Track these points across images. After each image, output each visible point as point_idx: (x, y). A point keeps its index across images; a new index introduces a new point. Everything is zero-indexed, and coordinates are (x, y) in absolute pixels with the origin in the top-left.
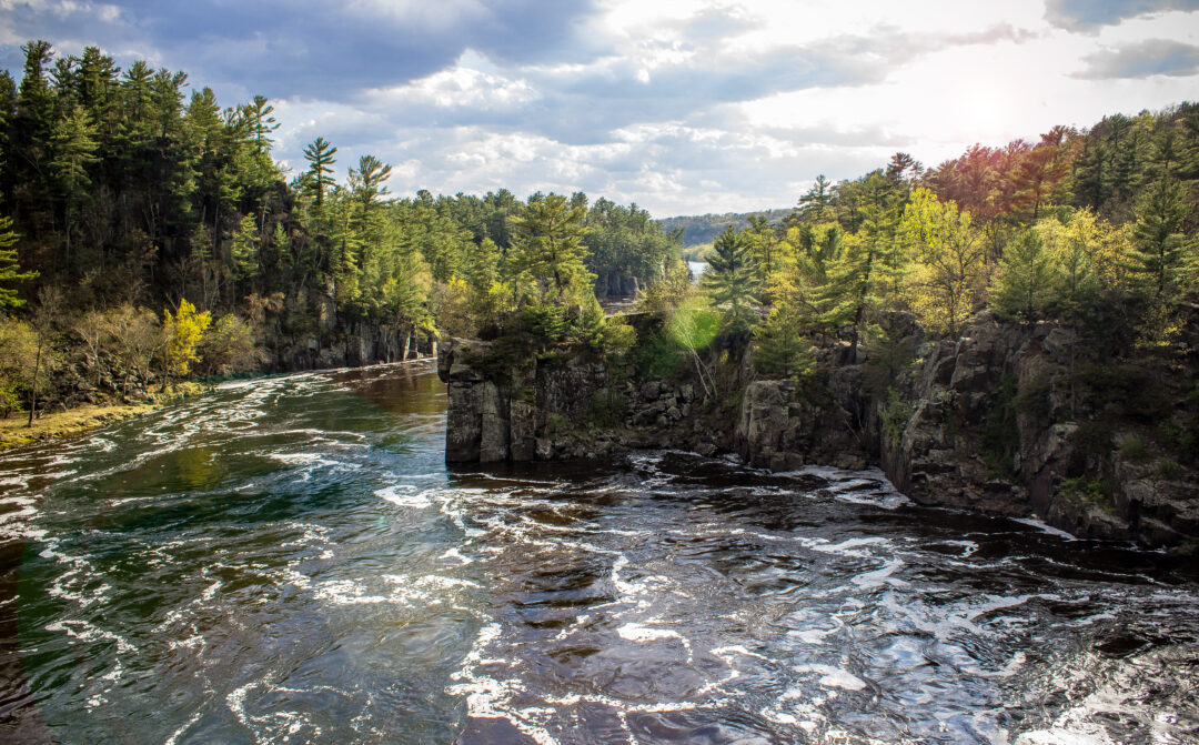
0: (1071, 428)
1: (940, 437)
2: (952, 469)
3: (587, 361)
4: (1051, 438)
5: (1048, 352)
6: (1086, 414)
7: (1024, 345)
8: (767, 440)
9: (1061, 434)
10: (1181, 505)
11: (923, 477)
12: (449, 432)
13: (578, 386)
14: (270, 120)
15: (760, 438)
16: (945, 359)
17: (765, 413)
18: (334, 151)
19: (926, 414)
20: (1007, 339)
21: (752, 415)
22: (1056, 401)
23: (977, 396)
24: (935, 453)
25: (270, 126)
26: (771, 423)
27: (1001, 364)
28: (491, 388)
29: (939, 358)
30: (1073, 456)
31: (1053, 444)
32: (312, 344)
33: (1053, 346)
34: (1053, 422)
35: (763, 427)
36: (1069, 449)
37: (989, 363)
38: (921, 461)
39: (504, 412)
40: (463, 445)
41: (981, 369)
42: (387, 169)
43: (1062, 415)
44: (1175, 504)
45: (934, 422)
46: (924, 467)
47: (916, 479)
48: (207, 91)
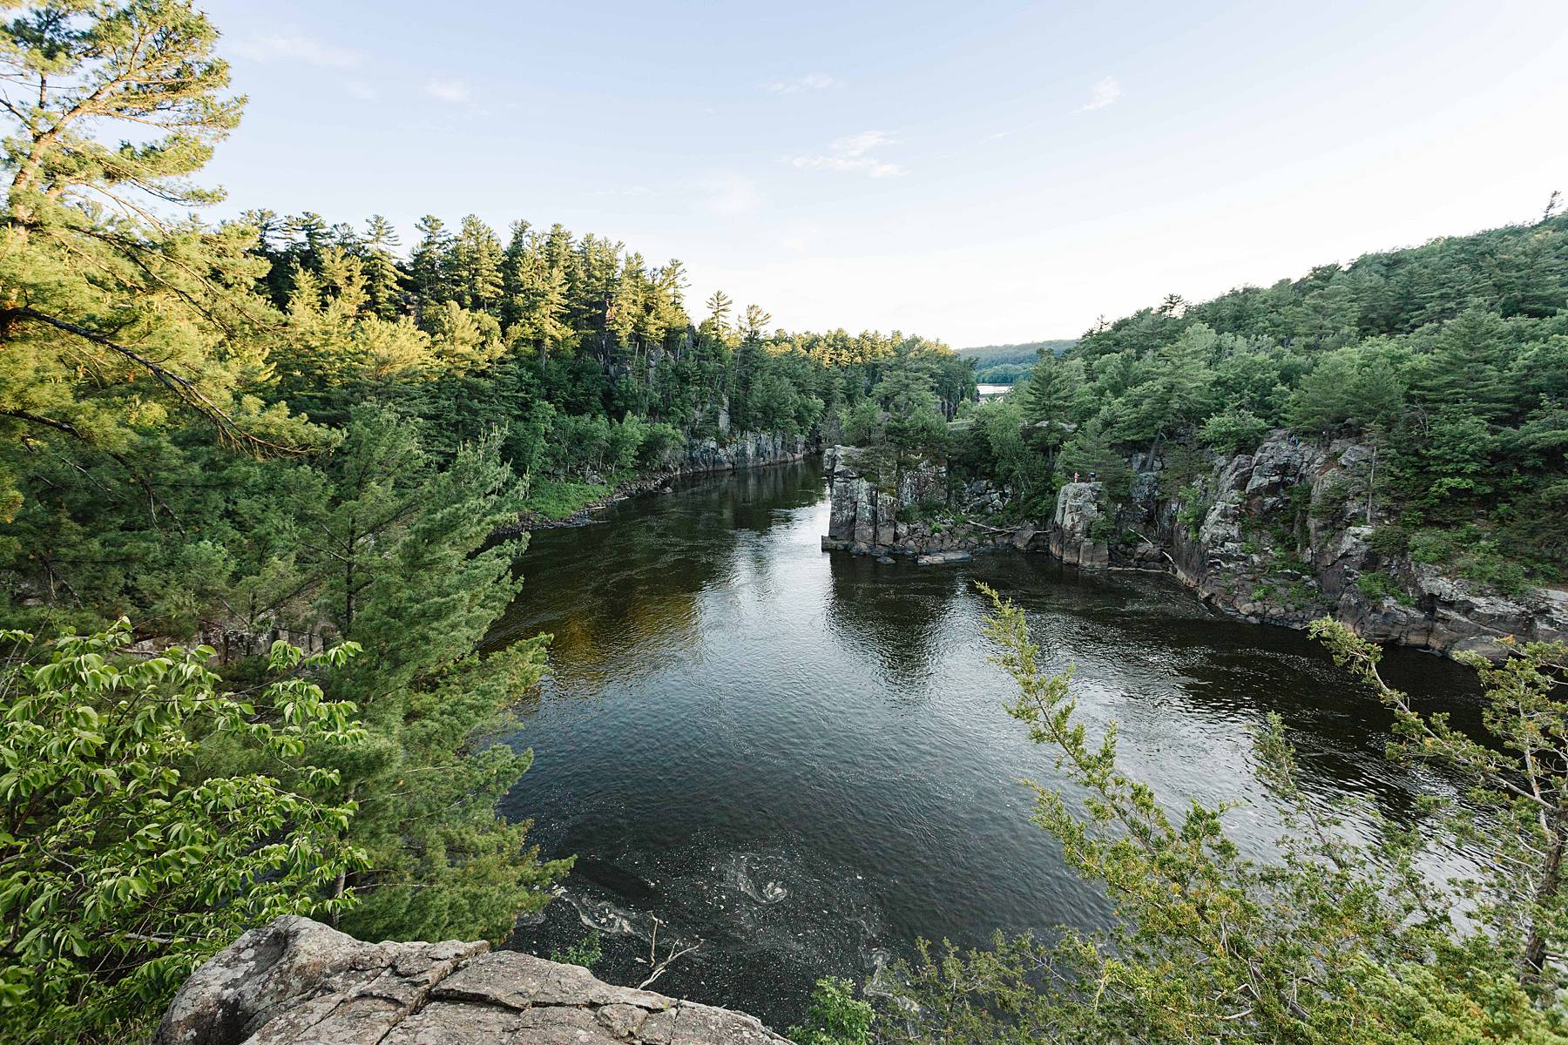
0: (1367, 531)
1: (1235, 532)
2: (1245, 559)
3: (933, 463)
4: (1345, 538)
5: (1345, 467)
6: (1380, 519)
7: (1319, 460)
8: (1079, 529)
9: (1357, 536)
10: (1481, 601)
11: (1219, 564)
12: (833, 514)
13: (926, 483)
14: (684, 279)
15: (1073, 527)
16: (1242, 470)
17: (1079, 508)
18: (730, 302)
19: (1224, 514)
20: (1302, 455)
21: (1067, 510)
22: (1353, 507)
23: (1270, 501)
24: (1229, 545)
25: (684, 284)
26: (1082, 516)
27: (1295, 475)
28: (865, 484)
29: (1236, 470)
30: (1368, 554)
31: (1347, 543)
32: (713, 445)
33: (1349, 461)
34: (1349, 525)
35: (1076, 519)
36: (1364, 548)
37: (1284, 474)
38: (1217, 551)
39: (873, 502)
40: (842, 524)
41: (1276, 479)
42: (767, 316)
43: (1358, 519)
44: (1473, 600)
45: (1230, 520)
46: (1221, 556)
47: (1212, 565)
48: (637, 256)
